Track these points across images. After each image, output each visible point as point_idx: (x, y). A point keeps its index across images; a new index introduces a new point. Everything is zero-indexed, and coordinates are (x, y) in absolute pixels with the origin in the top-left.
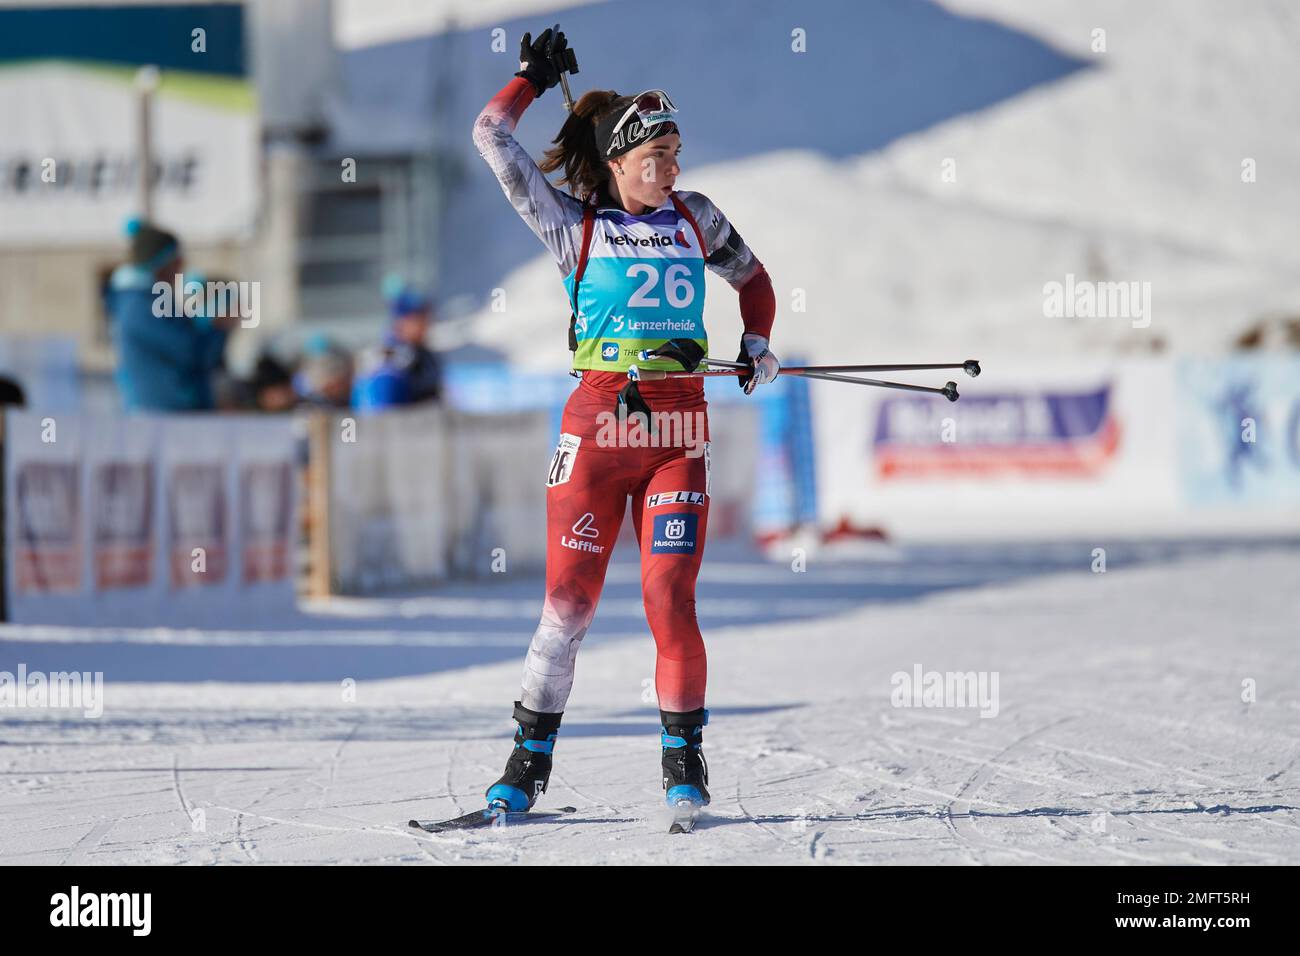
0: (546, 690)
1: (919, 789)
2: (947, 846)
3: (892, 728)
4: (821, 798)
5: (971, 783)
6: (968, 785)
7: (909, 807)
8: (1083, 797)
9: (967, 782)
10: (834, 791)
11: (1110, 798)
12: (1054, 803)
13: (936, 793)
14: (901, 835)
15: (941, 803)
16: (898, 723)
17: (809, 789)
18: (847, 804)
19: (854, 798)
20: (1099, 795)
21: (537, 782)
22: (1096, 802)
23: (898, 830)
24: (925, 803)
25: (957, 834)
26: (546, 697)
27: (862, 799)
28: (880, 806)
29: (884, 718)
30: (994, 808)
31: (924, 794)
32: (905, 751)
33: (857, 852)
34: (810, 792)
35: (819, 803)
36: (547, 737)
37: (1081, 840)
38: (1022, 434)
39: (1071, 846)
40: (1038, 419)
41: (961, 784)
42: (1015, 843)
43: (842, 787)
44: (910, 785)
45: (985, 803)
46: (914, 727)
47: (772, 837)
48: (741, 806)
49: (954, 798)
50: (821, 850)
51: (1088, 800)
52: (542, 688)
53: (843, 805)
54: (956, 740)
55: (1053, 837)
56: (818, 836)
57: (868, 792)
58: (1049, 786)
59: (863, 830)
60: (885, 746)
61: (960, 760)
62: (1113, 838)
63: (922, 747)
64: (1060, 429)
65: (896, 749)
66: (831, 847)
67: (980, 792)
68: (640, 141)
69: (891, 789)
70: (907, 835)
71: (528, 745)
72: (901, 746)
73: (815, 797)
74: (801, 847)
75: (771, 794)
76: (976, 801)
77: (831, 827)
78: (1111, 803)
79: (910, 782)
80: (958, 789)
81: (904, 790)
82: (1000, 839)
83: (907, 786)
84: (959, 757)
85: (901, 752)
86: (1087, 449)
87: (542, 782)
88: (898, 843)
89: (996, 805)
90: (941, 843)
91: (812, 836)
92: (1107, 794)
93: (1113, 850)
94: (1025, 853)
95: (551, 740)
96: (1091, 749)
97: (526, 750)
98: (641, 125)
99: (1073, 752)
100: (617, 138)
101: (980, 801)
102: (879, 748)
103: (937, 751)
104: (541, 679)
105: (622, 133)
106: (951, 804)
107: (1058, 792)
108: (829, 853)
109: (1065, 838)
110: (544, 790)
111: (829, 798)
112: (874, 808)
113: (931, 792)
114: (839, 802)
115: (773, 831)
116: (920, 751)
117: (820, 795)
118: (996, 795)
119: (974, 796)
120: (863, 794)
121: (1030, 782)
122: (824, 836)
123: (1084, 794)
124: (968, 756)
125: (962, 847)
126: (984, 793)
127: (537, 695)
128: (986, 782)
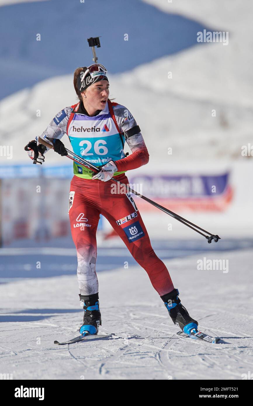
0: (88, 286)
1: (146, 345)
2: (158, 369)
3: (135, 319)
4: (104, 349)
5: (168, 342)
6: (167, 343)
7: (141, 353)
8: (216, 349)
9: (167, 342)
10: (109, 346)
11: (228, 349)
12: (204, 351)
13: (153, 347)
14: (138, 365)
15: (155, 351)
16: (137, 317)
17: (99, 345)
18: (115, 351)
19: (118, 349)
20: (223, 348)
21: (97, 321)
22: (222, 351)
23: (137, 363)
24: (148, 351)
25: (163, 365)
26: (89, 289)
27: (121, 349)
28: (129, 352)
29: (131, 315)
30: (178, 353)
31: (148, 347)
32: (140, 329)
33: (119, 372)
34: (99, 346)
35: (103, 351)
36: (95, 304)
37: (216, 367)
38: (191, 194)
39: (211, 370)
40: (198, 187)
41: (164, 343)
42: (187, 369)
43: (113, 344)
44: (142, 343)
45: (174, 351)
46: (144, 319)
47: (82, 366)
48: (69, 352)
49: (161, 349)
50: (104, 371)
51: (219, 351)
52: (86, 286)
53: (113, 352)
54: (162, 324)
55: (203, 366)
56: (103, 365)
57: (124, 346)
58: (202, 344)
59: (122, 363)
60: (132, 327)
61: (164, 333)
62: (229, 367)
63: (147, 327)
64: (207, 191)
65: (136, 328)
66: (108, 370)
67: (172, 346)
68: (91, 84)
69: (135, 345)
70: (141, 365)
71: (89, 309)
72: (138, 327)
73: (101, 348)
74: (95, 370)
75: (82, 347)
76: (170, 351)
77: (108, 361)
78: (228, 352)
79: (142, 342)
80: (163, 345)
81: (139, 345)
82: (180, 367)
83: (141, 344)
84: (163, 331)
85: (138, 329)
86: (219, 200)
87: (99, 321)
88: (137, 368)
89: (179, 352)
90: (155, 369)
91: (100, 365)
92: (226, 348)
93: (229, 372)
94: (192, 373)
95: (97, 304)
96: (220, 328)
97: (89, 311)
98: (91, 77)
99: (212, 329)
100: (82, 83)
101: (172, 350)
102: (129, 327)
103: (154, 329)
104: (85, 282)
105: (84, 81)
106: (160, 352)
107: (205, 347)
108: (107, 372)
109: (208, 367)
110: (100, 324)
111: (107, 349)
112: (127, 353)
113: (151, 346)
114: (111, 350)
115: (83, 363)
116: (146, 329)
117: (103, 347)
118: (179, 348)
119: (170, 349)
120: (122, 347)
121: (193, 342)
122: (105, 365)
123: (217, 348)
124: (168, 331)
125: (165, 370)
126: (174, 347)
127: (85, 289)
128: (175, 343)
